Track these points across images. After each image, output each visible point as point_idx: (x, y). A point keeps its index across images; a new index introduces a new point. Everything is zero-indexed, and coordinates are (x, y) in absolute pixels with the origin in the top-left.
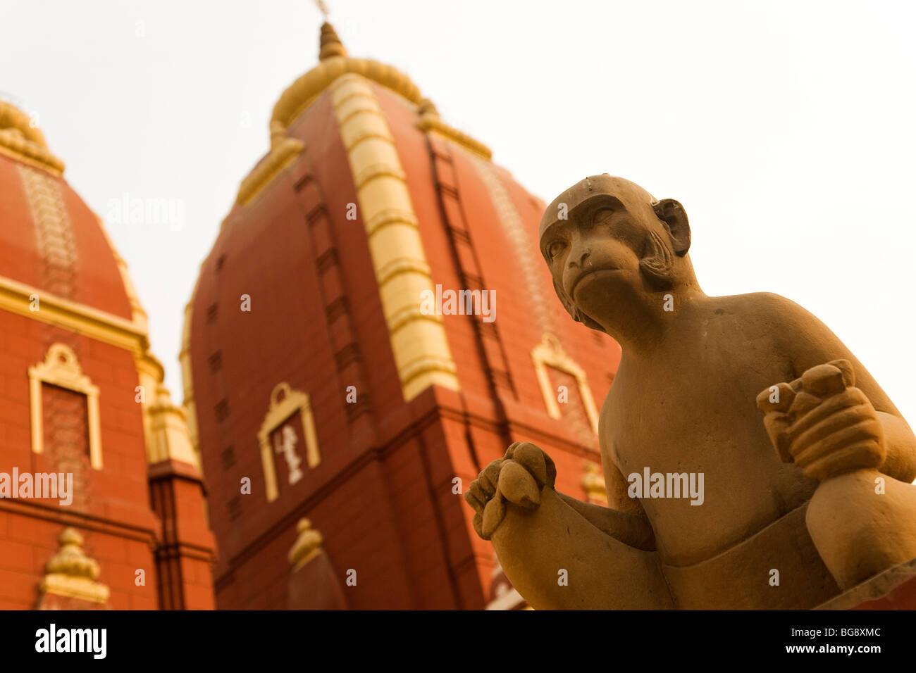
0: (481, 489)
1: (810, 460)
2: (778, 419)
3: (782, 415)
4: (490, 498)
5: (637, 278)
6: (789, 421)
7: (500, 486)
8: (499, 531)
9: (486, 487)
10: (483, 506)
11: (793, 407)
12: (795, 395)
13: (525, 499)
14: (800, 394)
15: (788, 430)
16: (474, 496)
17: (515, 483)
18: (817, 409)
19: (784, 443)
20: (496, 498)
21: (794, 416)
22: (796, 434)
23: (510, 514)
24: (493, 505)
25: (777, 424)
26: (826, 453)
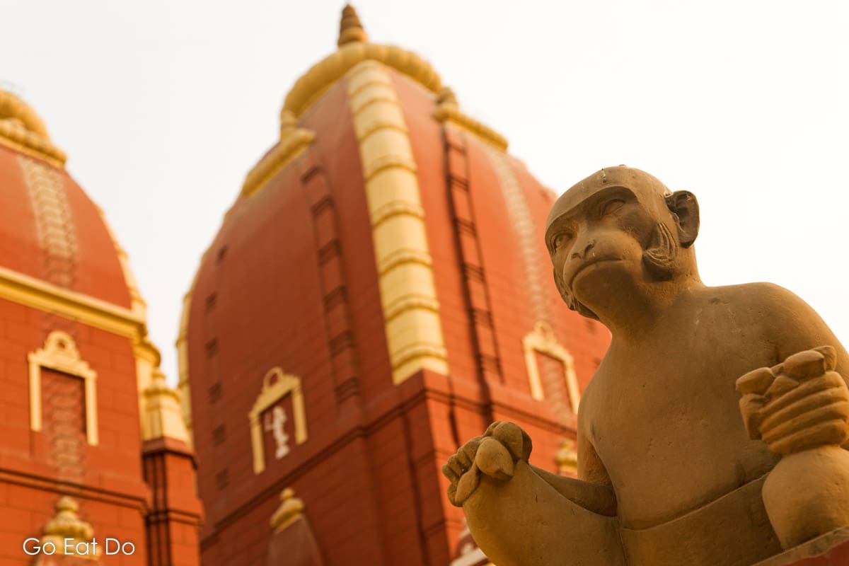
0: (459, 463)
1: (777, 438)
2: (753, 401)
3: (758, 397)
4: (466, 470)
5: (639, 268)
6: (763, 402)
7: (477, 460)
8: (471, 500)
9: (463, 461)
10: (458, 478)
11: (770, 390)
12: (774, 378)
13: (499, 472)
14: (780, 378)
15: (761, 411)
16: (451, 469)
17: (491, 457)
18: (794, 391)
19: (755, 422)
20: (472, 471)
21: (770, 397)
22: (767, 414)
23: (483, 485)
24: (468, 477)
25: (753, 405)
26: (794, 431)
